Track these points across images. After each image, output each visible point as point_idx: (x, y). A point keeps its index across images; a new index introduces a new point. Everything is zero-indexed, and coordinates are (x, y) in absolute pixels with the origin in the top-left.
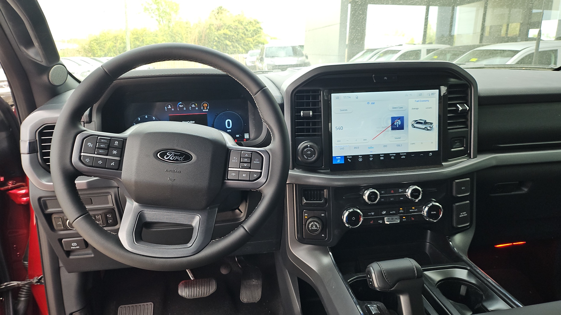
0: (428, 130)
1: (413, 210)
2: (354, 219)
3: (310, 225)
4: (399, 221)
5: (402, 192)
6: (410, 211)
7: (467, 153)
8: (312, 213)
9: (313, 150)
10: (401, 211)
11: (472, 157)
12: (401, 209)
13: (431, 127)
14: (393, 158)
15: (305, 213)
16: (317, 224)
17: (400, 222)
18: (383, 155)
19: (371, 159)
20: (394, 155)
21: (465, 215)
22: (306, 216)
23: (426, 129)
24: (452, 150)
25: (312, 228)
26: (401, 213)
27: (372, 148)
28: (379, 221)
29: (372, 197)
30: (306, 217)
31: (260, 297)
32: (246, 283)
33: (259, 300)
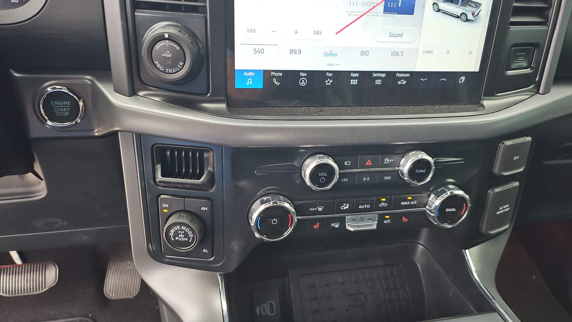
0: (467, 20)
1: (409, 203)
2: (274, 222)
3: (172, 231)
4: (375, 227)
5: (390, 165)
6: (403, 203)
7: (534, 82)
8: (179, 203)
9: (178, 48)
10: (383, 204)
11: (540, 92)
12: (384, 200)
13: (475, 14)
14: (378, 82)
15: (165, 201)
16: (188, 230)
17: (377, 226)
18: (357, 75)
19: (328, 82)
20: (383, 75)
21: (506, 210)
22: (166, 208)
23: (463, 17)
24: (509, 72)
25: (177, 238)
26: (383, 209)
27: (332, 55)
28: (332, 225)
29: (321, 177)
30: (166, 211)
31: (137, 291)
32: (115, 267)
33: (136, 294)
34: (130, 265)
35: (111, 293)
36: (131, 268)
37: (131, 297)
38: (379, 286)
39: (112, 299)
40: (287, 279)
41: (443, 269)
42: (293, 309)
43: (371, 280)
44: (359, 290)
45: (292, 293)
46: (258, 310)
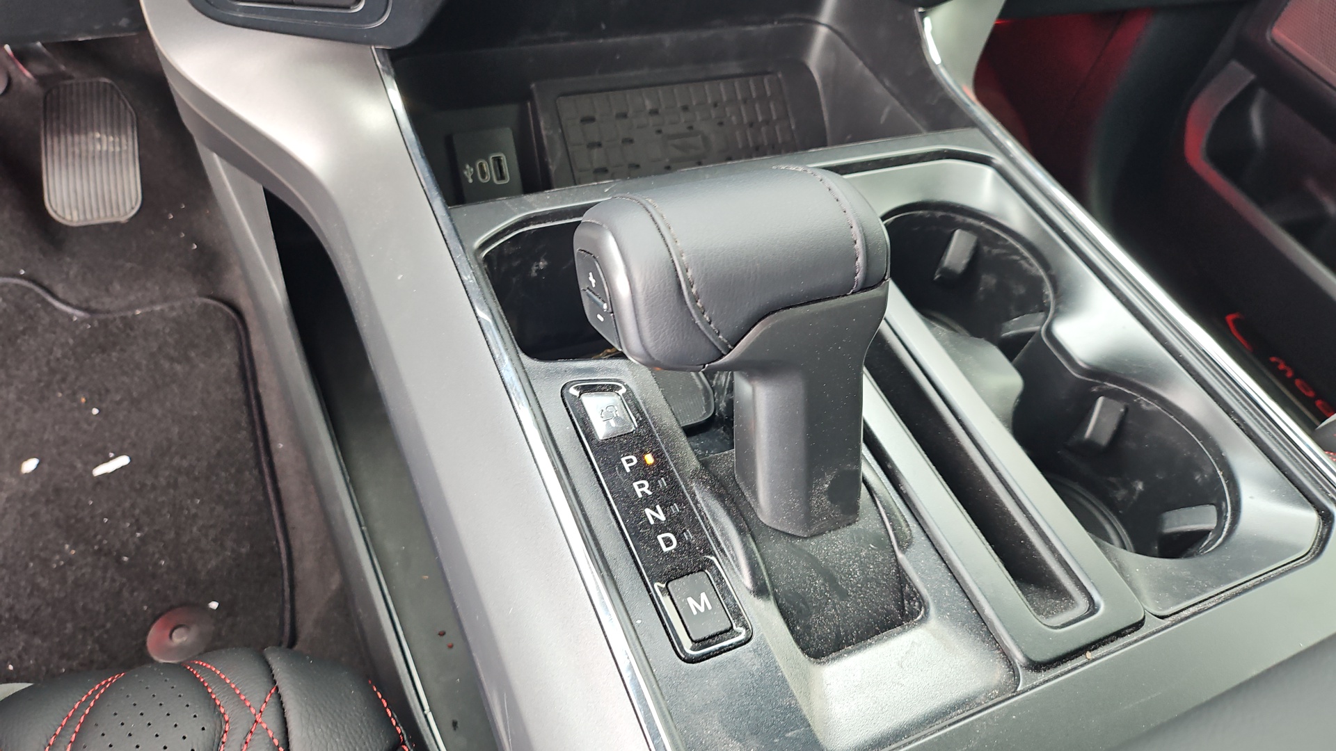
31: (136, 203)
32: (63, 147)
33: (134, 212)
34: (100, 140)
35: (67, 211)
36: (105, 148)
37: (123, 219)
38: (734, 118)
39: (75, 224)
40: (529, 104)
41: (871, 69)
42: (551, 167)
43: (715, 105)
44: (691, 128)
45: (544, 133)
46: (468, 172)
